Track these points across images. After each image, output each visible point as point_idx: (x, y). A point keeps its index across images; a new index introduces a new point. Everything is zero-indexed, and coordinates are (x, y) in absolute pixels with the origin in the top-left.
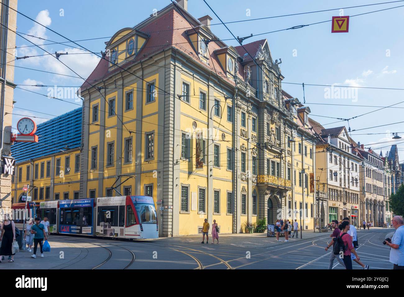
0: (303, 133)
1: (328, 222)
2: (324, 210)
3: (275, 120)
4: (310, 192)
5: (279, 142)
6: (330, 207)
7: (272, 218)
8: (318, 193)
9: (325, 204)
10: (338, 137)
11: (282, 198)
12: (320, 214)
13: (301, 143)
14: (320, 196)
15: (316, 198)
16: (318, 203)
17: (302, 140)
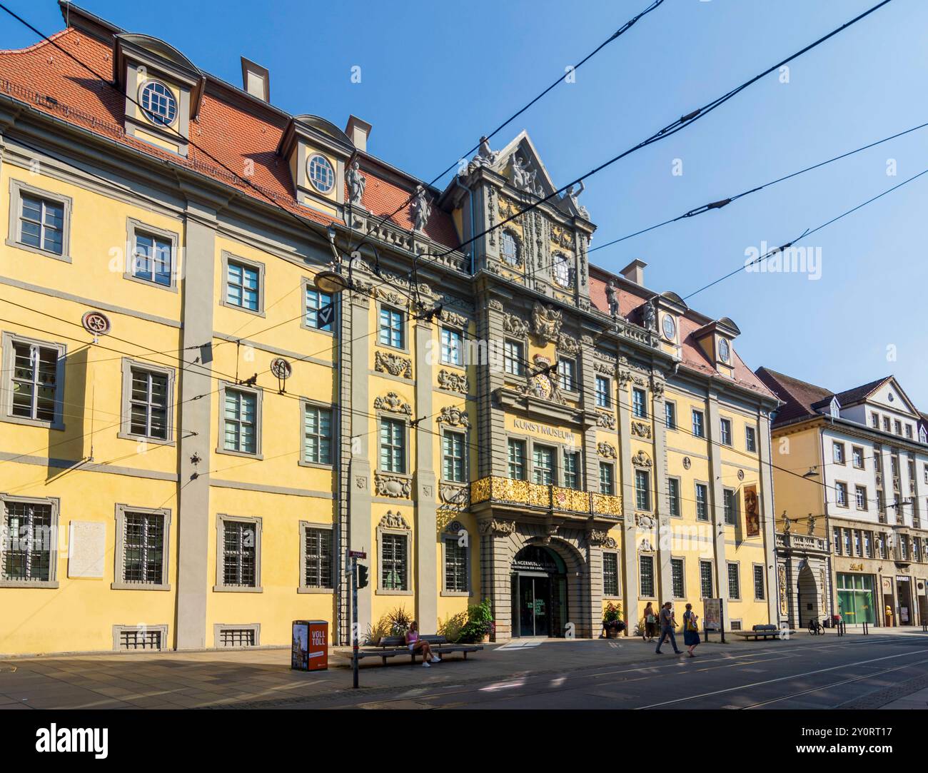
0: (708, 384)
1: (832, 611)
2: (814, 581)
3: (544, 332)
4: (748, 535)
5: (578, 395)
6: (839, 575)
7: (567, 601)
8: (786, 539)
9: (814, 565)
10: (865, 402)
11: (591, 547)
12: (795, 590)
13: (704, 412)
14: (793, 545)
15: (776, 549)
16: (788, 565)
17: (707, 402)
